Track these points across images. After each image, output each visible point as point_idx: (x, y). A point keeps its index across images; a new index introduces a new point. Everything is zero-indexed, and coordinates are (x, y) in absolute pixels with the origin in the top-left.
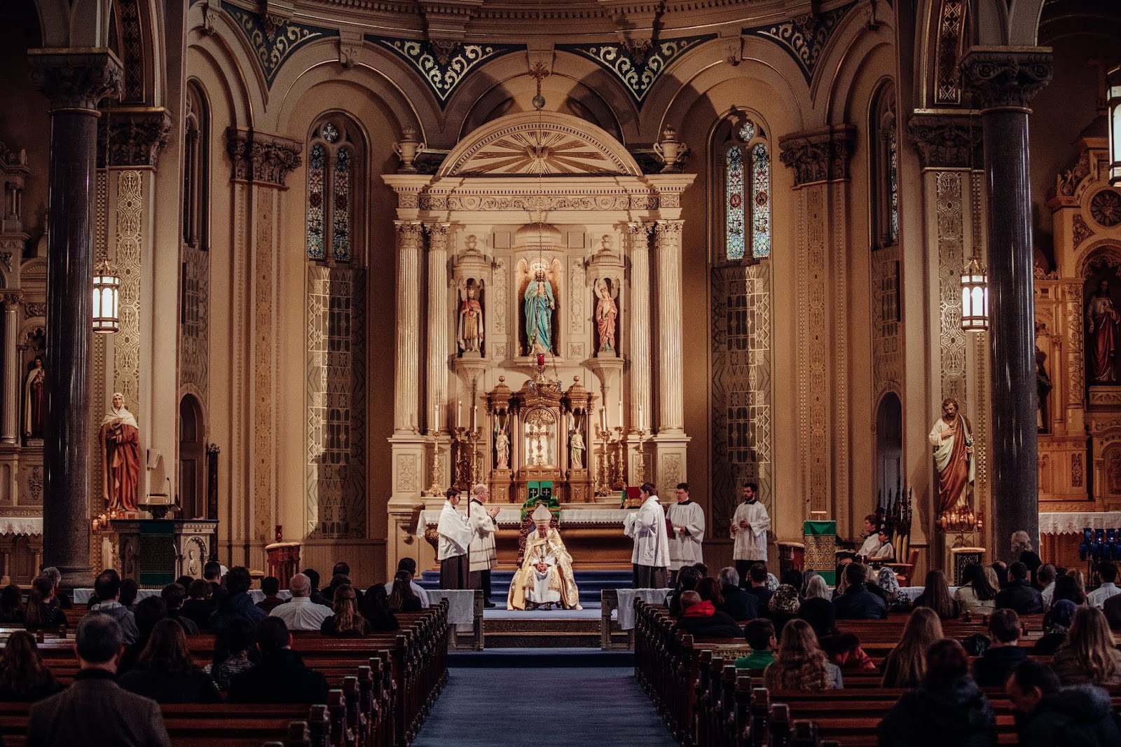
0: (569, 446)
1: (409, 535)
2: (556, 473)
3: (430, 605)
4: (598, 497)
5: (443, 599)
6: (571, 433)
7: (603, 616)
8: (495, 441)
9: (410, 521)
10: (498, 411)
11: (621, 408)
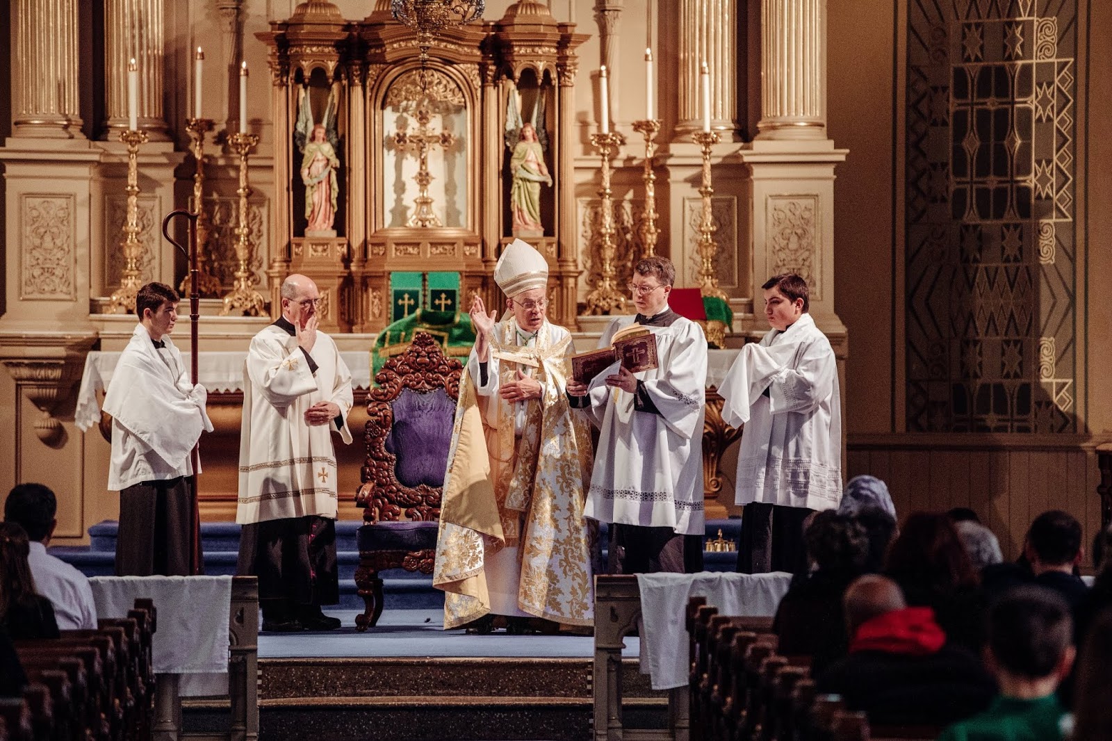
0: (507, 176)
1: (53, 422)
2: (467, 250)
3: (101, 622)
4: (586, 316)
5: (140, 603)
6: (512, 138)
7: (598, 649)
8: (298, 158)
9: (58, 383)
10: (307, 74)
11: (651, 69)
